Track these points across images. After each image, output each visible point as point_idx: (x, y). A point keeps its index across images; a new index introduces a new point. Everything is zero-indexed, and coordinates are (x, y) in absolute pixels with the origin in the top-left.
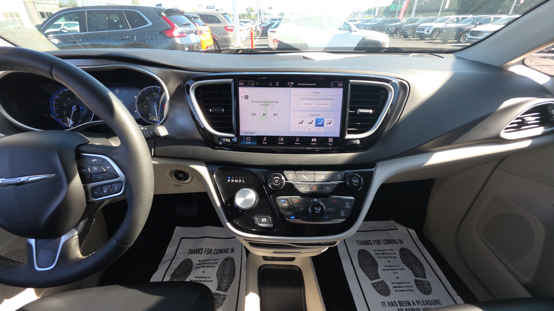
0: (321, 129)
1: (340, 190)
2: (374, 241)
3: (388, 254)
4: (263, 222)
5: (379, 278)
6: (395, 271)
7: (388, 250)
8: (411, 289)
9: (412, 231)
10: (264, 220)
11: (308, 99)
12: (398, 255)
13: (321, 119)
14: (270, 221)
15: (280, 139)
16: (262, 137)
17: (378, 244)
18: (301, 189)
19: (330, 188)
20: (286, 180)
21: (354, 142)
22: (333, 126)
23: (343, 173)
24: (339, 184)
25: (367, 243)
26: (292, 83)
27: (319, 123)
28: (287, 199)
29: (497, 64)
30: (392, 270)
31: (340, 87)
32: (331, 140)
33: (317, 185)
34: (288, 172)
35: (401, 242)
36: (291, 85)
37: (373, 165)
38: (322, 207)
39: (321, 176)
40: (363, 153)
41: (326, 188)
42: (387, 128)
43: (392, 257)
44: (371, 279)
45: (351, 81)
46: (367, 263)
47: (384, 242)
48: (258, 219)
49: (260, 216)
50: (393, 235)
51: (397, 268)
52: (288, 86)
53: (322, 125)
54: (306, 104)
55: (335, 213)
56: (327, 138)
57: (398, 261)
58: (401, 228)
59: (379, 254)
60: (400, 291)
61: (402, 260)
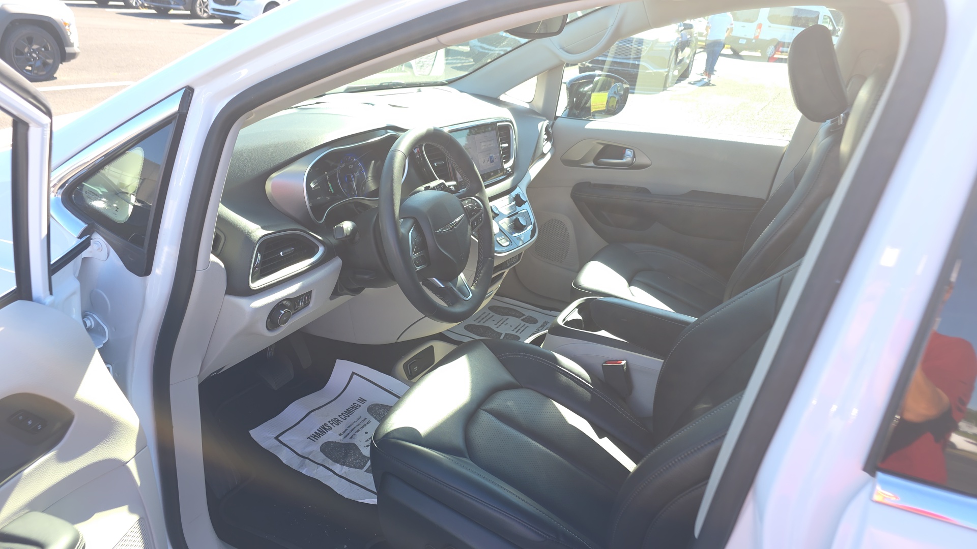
0: (493, 165)
3: (486, 317)
5: (502, 334)
6: (505, 323)
8: (525, 326)
10: (503, 241)
12: (492, 314)
13: (491, 157)
14: (506, 240)
18: (505, 212)
21: (509, 170)
22: (497, 161)
23: (511, 195)
30: (502, 324)
31: (494, 130)
33: (508, 207)
39: (506, 200)
40: (514, 177)
41: (512, 207)
43: (491, 317)
45: (497, 124)
46: (482, 331)
51: (502, 321)
52: (472, 134)
54: (483, 146)
56: (497, 171)
57: (498, 317)
59: (480, 321)
61: (499, 314)
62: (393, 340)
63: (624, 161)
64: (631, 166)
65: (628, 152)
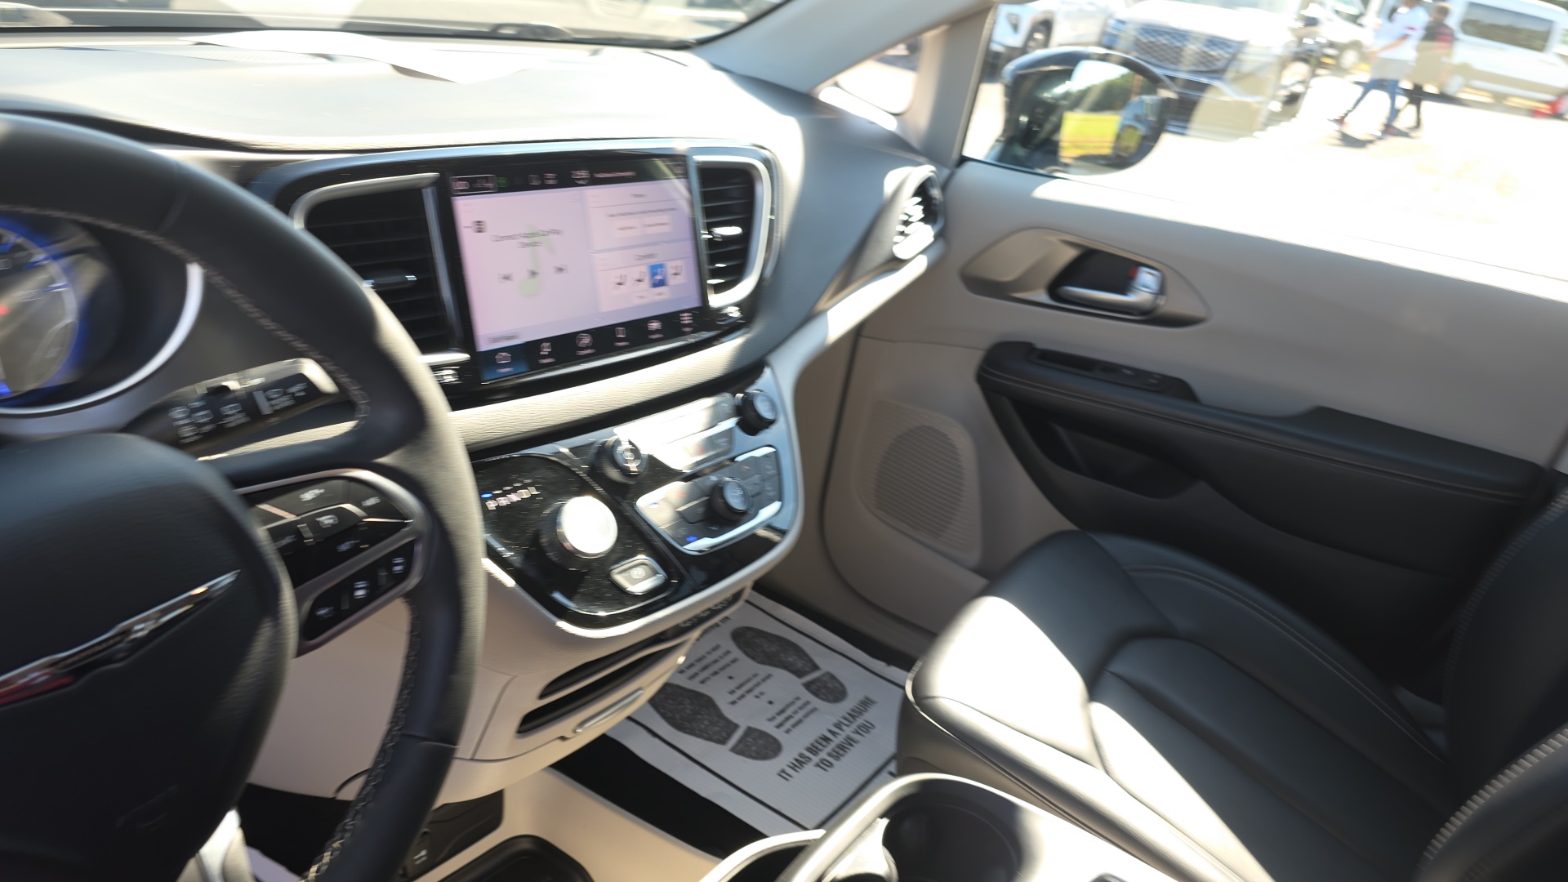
0: (663, 294)
3: (715, 661)
4: (639, 578)
5: (736, 726)
6: (756, 692)
7: (709, 653)
8: (809, 707)
10: (637, 572)
11: (623, 215)
12: (736, 653)
13: (659, 267)
14: (652, 567)
15: (583, 340)
16: (539, 344)
19: (725, 439)
21: (728, 312)
22: (683, 281)
23: (730, 397)
26: (583, 174)
27: (658, 277)
28: (662, 499)
30: (749, 691)
31: (677, 177)
32: (686, 318)
36: (580, 180)
40: (749, 335)
41: (716, 442)
42: (770, 266)
43: (730, 664)
44: (722, 742)
45: (691, 159)
46: (688, 712)
48: (624, 577)
49: (625, 567)
51: (754, 682)
52: (574, 183)
53: (664, 282)
54: (624, 229)
55: (757, 494)
56: (678, 316)
57: (747, 666)
59: (697, 674)
60: (795, 725)
61: (753, 658)
62: (327, 792)
63: (1130, 298)
64: (1148, 316)
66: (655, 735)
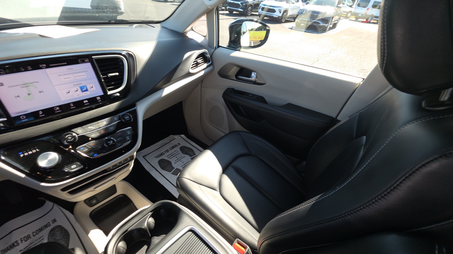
0: (87, 93)
1: (119, 126)
2: (165, 152)
3: (175, 154)
4: (74, 168)
5: (174, 168)
6: (180, 160)
7: (174, 152)
9: (183, 136)
10: (73, 167)
11: (65, 75)
12: (180, 152)
13: (84, 87)
14: (79, 165)
15: (56, 109)
16: (37, 112)
17: (168, 152)
18: (92, 136)
19: (113, 127)
20: (78, 134)
21: (115, 95)
22: (95, 89)
23: (117, 116)
24: (118, 123)
25: (162, 155)
27: (84, 89)
28: (85, 146)
29: (181, 31)
31: (87, 62)
32: (98, 98)
33: (103, 129)
34: (76, 129)
35: (179, 144)
36: (44, 67)
37: (134, 105)
38: (113, 140)
39: (104, 123)
40: (124, 100)
41: (110, 128)
42: (132, 81)
43: (177, 154)
44: (170, 172)
45: (93, 57)
46: (165, 165)
47: (170, 149)
48: (68, 168)
49: (69, 166)
50: (174, 143)
51: (181, 158)
52: (41, 68)
53: (87, 90)
54: (66, 78)
55: (123, 140)
56: (95, 98)
57: (181, 154)
58: (176, 137)
59: (170, 157)
61: (183, 153)
64: (255, 83)
65: (253, 74)
66: (157, 170)
